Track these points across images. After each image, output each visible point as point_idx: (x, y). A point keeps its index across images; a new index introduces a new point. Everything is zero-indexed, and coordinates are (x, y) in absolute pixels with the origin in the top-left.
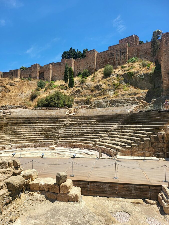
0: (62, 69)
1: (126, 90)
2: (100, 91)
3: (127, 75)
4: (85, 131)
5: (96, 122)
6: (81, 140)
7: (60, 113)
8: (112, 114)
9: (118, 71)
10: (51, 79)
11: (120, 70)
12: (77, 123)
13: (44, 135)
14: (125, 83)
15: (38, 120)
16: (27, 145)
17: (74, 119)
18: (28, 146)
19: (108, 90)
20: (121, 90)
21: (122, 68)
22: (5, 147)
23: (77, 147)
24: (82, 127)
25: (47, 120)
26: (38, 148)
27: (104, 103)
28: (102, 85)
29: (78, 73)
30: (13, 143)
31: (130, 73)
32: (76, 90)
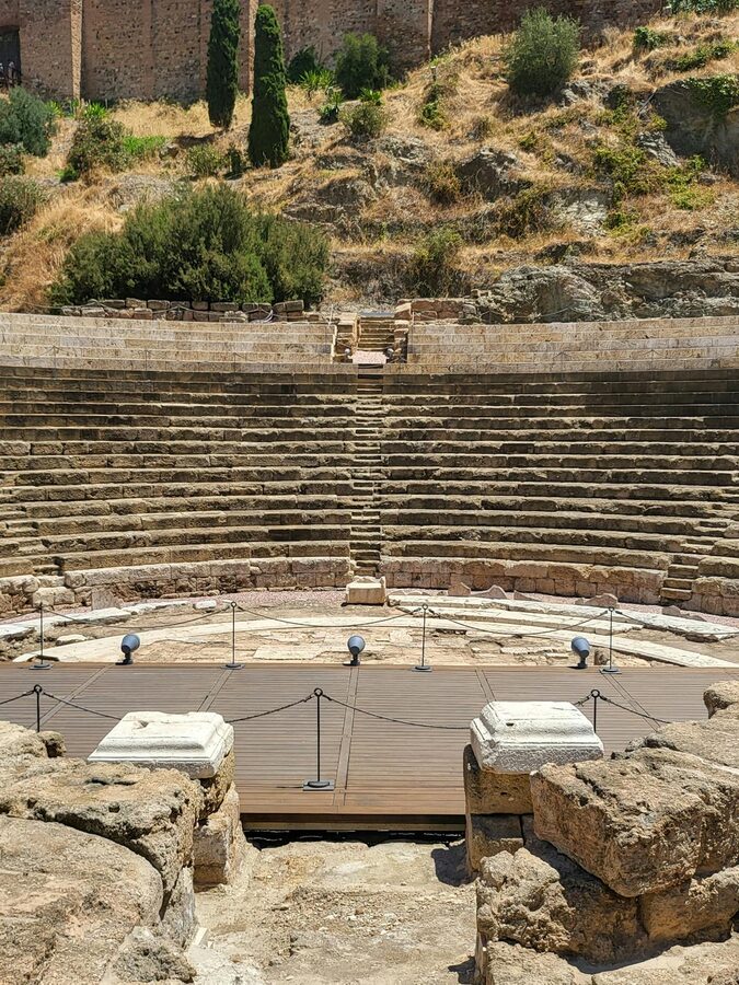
0: (162, 14)
1: (690, 203)
2: (508, 204)
3: (688, 95)
4: (542, 480)
5: (591, 419)
6: (552, 540)
7: (287, 347)
8: (681, 368)
9: (616, 67)
10: (77, 90)
11: (628, 61)
12: (446, 424)
13: (258, 504)
14: (677, 153)
15: (156, 398)
16: (168, 575)
17: (413, 397)
18: (182, 583)
19: (563, 194)
20: (657, 201)
21: (643, 42)
22: (28, 589)
23: (531, 584)
24: (503, 449)
25: (222, 400)
26: (245, 597)
27: (588, 289)
28: (513, 157)
29: (293, 54)
30: (77, 564)
31: (717, 84)
32: (320, 186)
